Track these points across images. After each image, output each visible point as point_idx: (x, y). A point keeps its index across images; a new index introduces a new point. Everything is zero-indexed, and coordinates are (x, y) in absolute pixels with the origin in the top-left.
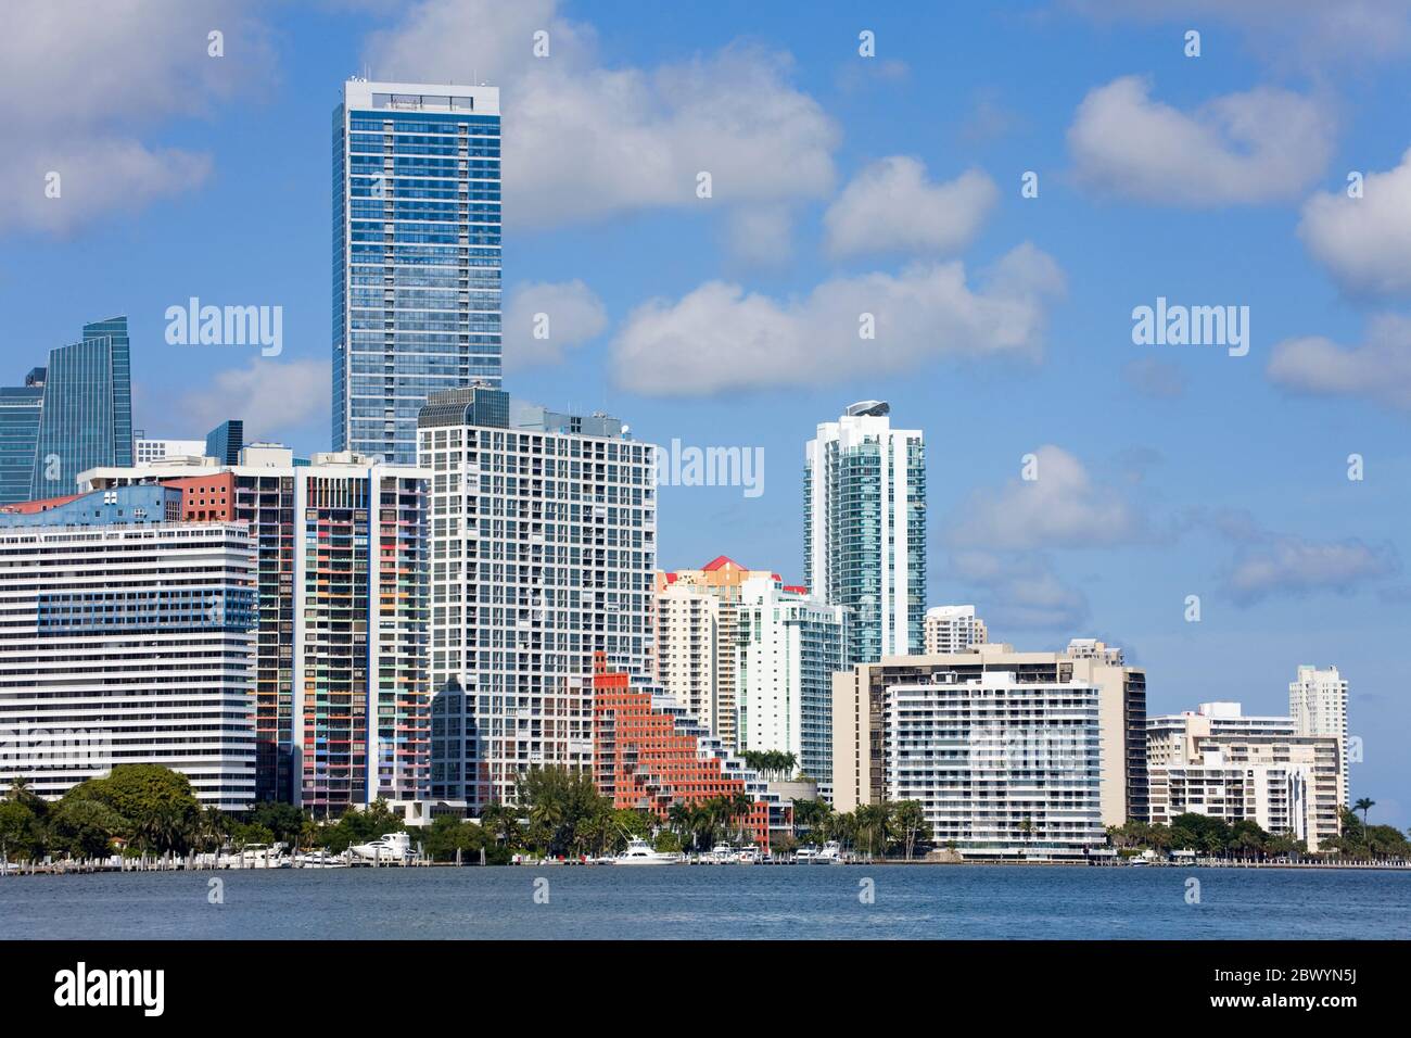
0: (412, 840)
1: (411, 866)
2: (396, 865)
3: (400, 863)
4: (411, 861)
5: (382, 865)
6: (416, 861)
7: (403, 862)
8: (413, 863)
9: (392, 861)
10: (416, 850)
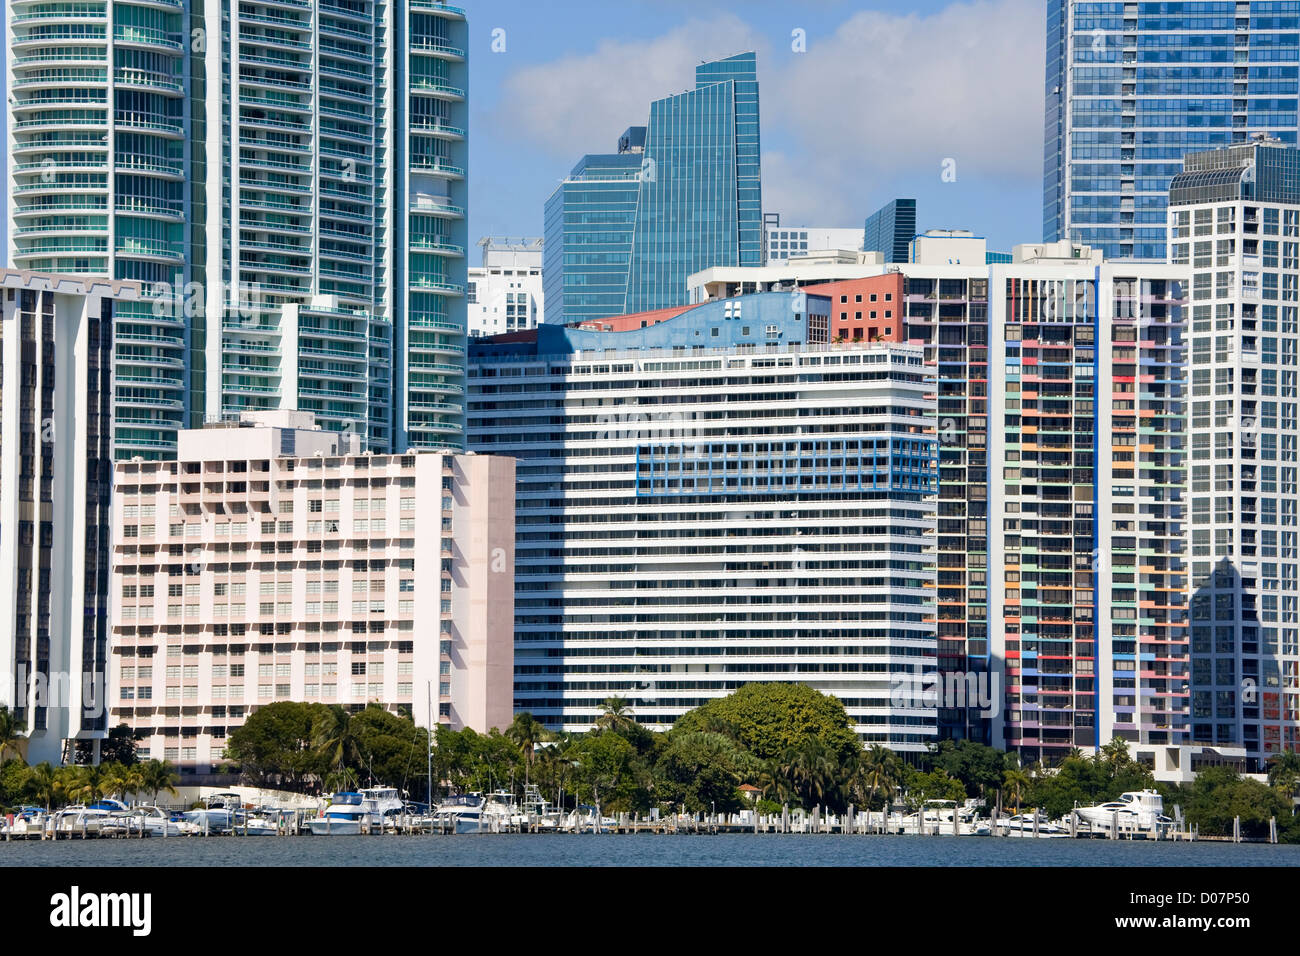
0: (1166, 801)
1: (1165, 840)
2: (1144, 837)
3: (1150, 835)
4: (1165, 832)
5: (1122, 836)
6: (1172, 833)
7: (1154, 834)
8: (1168, 836)
9: (1137, 832)
10: (1173, 816)
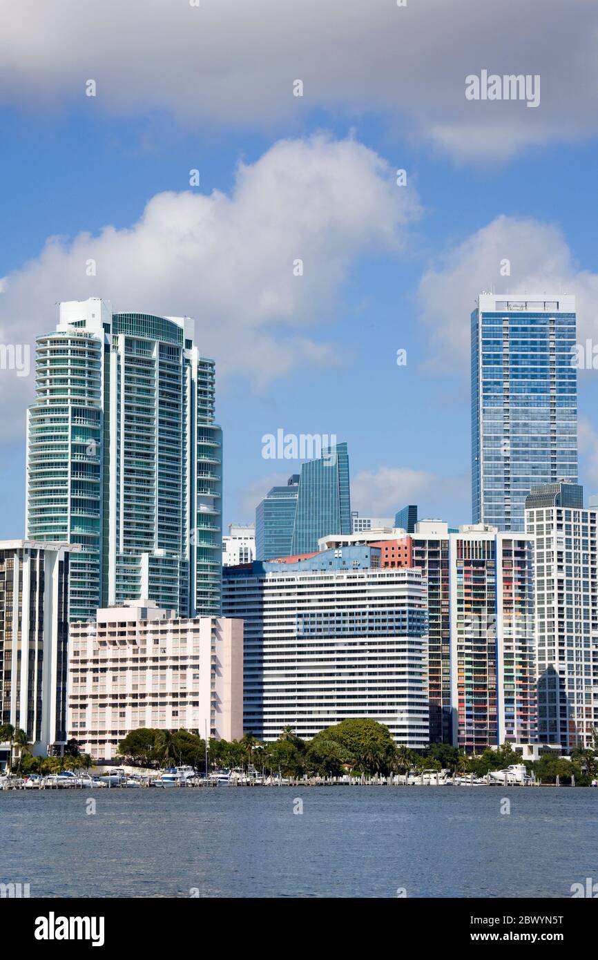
0: (528, 769)
1: (527, 786)
2: (518, 785)
3: (521, 784)
4: (527, 782)
5: (509, 785)
6: (530, 783)
7: (523, 783)
9: (515, 782)
10: (530, 775)
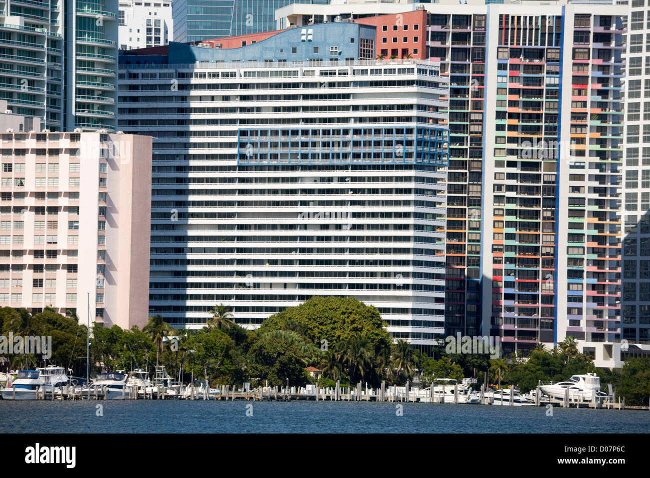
0: (602, 381)
1: (601, 408)
2: (587, 406)
3: (590, 405)
4: (602, 403)
5: (571, 405)
6: (607, 404)
7: (594, 404)
8: (604, 406)
9: (582, 402)
10: (607, 392)
